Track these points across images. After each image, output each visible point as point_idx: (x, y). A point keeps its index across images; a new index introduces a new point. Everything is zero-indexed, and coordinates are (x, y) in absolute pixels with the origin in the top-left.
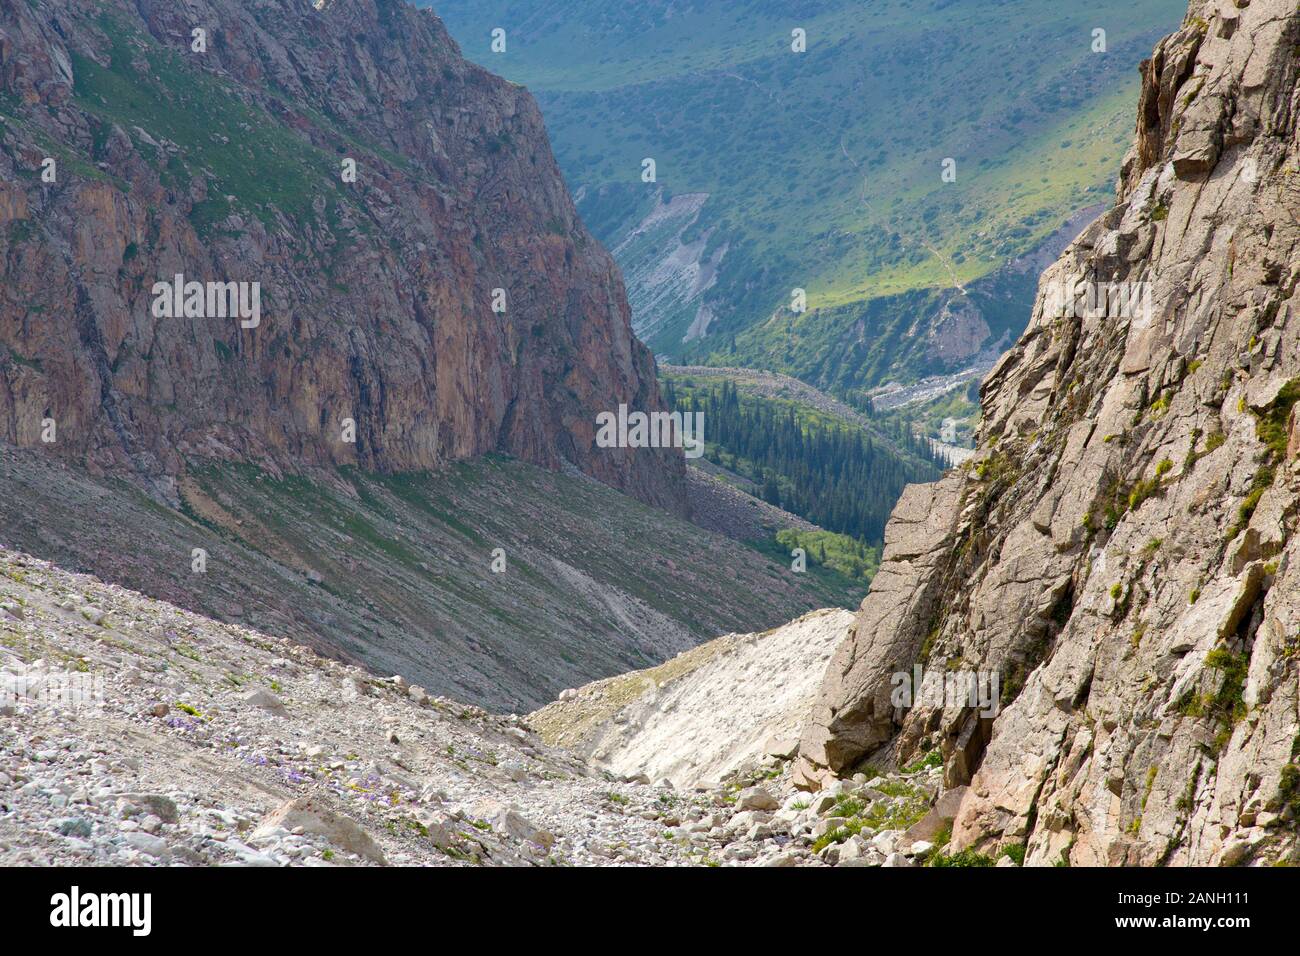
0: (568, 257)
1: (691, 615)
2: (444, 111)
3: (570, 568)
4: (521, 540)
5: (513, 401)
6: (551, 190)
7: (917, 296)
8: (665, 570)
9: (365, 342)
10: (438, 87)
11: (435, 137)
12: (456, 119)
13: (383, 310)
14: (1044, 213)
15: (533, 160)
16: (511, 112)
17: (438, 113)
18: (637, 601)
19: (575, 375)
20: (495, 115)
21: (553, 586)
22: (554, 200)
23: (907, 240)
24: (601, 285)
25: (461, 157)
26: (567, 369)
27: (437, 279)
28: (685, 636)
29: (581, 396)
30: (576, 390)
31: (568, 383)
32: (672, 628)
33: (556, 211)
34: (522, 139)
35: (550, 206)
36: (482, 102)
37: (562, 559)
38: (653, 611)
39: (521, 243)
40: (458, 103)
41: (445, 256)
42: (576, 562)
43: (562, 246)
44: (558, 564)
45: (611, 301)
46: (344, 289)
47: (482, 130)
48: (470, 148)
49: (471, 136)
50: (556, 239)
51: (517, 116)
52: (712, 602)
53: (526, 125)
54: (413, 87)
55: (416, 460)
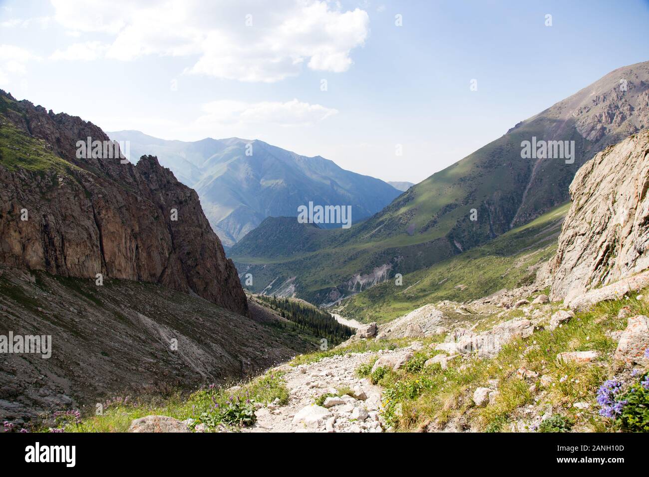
0: (202, 234)
1: (200, 337)
2: (166, 192)
3: (146, 317)
4: (125, 306)
5: (165, 268)
6: (199, 217)
7: (328, 288)
8: (197, 321)
9: (54, 221)
10: (165, 186)
11: (162, 198)
12: (170, 194)
13: (69, 211)
14: (350, 275)
15: (194, 208)
16: (189, 195)
17: (164, 192)
18: (175, 331)
19: (199, 267)
20: (183, 195)
21: (133, 324)
22: (200, 219)
23: (327, 280)
24: (213, 244)
25: (170, 205)
26: (197, 265)
27: (106, 209)
28: (193, 345)
29: (201, 273)
30: (199, 271)
31: (197, 269)
32: (188, 342)
33: (200, 222)
34: (191, 202)
35: (198, 221)
36: (179, 191)
37: (144, 314)
38: (181, 335)
39: (186, 229)
40: (171, 190)
41: (126, 210)
42: (150, 315)
43: (200, 231)
44: (141, 316)
45: (217, 249)
46: (49, 200)
47: (178, 198)
48: (173, 203)
49: (174, 199)
50: (198, 229)
51: (190, 196)
52: (213, 333)
53: (193, 199)
54: (158, 185)
55: (85, 273)
